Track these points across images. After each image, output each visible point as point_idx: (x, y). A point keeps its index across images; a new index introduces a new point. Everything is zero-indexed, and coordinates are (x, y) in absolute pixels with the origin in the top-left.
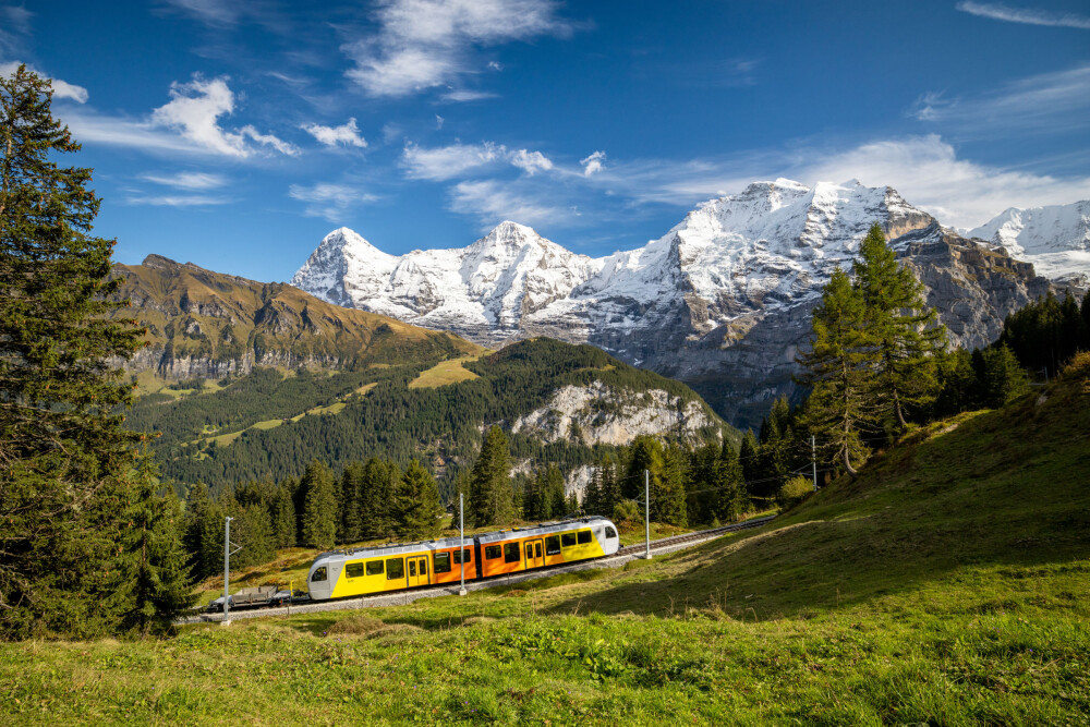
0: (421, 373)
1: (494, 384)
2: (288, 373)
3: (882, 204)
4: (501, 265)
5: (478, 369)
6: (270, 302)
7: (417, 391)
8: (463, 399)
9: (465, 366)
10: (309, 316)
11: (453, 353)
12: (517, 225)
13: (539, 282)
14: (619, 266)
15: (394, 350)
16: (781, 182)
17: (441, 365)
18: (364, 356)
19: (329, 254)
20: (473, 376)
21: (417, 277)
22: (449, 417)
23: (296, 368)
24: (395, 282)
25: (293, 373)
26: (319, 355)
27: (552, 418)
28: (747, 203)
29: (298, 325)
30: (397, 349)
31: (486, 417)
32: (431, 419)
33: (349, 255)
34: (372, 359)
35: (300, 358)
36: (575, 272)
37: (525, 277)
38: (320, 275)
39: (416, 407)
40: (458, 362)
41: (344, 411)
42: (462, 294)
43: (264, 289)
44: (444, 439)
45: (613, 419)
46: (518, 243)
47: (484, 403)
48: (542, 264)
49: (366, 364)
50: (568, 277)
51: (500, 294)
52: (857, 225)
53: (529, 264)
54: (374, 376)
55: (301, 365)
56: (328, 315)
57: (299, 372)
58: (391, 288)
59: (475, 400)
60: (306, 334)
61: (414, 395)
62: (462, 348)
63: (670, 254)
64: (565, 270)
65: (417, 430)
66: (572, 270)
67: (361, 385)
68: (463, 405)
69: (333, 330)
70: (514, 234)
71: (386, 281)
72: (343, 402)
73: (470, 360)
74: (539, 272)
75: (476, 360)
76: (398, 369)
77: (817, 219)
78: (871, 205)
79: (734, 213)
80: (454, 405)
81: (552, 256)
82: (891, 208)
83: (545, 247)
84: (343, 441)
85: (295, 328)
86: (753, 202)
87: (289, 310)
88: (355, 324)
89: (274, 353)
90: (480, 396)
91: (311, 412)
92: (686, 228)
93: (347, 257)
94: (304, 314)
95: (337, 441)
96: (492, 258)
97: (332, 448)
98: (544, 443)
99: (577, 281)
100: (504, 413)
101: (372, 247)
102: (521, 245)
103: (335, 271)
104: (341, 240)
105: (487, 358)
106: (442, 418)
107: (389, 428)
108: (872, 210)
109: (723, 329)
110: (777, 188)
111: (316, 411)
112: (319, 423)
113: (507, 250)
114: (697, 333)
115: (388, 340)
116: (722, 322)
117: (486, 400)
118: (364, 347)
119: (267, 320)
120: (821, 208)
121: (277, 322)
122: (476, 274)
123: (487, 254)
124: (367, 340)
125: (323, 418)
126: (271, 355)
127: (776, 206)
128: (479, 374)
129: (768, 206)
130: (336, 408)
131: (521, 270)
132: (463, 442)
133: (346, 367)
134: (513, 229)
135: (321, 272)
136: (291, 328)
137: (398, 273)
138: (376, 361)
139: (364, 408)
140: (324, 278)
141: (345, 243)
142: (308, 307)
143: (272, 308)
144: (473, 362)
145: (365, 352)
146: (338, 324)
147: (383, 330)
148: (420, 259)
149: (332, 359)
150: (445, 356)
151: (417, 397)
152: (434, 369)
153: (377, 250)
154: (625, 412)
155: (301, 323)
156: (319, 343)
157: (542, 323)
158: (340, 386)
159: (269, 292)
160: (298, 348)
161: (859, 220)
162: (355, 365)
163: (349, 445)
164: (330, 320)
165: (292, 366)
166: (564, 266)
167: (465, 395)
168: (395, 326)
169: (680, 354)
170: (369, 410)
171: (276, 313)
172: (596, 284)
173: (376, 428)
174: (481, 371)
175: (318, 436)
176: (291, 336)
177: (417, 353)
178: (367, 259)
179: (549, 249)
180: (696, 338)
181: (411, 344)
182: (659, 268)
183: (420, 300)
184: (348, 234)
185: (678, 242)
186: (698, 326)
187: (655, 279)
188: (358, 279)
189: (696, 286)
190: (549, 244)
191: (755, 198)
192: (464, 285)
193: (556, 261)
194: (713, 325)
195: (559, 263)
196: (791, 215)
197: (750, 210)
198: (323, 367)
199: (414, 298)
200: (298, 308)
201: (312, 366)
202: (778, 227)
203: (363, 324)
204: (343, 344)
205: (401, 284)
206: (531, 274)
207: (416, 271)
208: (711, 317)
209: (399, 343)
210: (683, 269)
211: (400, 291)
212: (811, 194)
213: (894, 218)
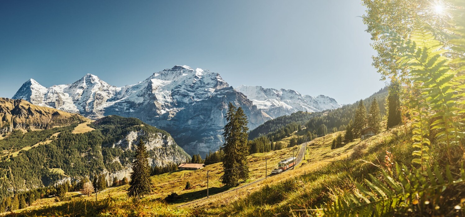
1: (102, 131)
3: (216, 78)
4: (85, 90)
5: (93, 127)
6: (18, 106)
8: (94, 137)
9: (88, 126)
10: (31, 110)
12: (92, 75)
13: (99, 96)
15: (61, 121)
18: (50, 124)
20: (93, 129)
21: (55, 95)
24: (47, 97)
25: (26, 131)
26: (35, 124)
27: (125, 143)
28: (173, 72)
29: (27, 114)
31: (103, 143)
34: (53, 124)
35: (28, 126)
36: (112, 93)
37: (94, 94)
41: (52, 143)
42: (70, 100)
45: (146, 142)
46: (92, 82)
49: (51, 126)
50: (109, 94)
51: (85, 99)
52: (208, 83)
53: (95, 89)
54: (56, 130)
55: (29, 128)
56: (37, 109)
57: (28, 131)
58: (46, 99)
59: (99, 138)
60: (30, 117)
61: (76, 136)
63: (148, 87)
64: (108, 91)
66: (110, 91)
67: (54, 133)
68: (94, 139)
69: (38, 115)
70: (91, 79)
71: (43, 97)
72: (50, 140)
74: (99, 92)
76: (66, 127)
77: (197, 80)
78: (213, 78)
79: (169, 74)
80: (91, 139)
81: (104, 86)
82: (218, 80)
83: (101, 84)
84: (54, 153)
86: (176, 72)
87: (24, 108)
88: (46, 112)
89: (20, 124)
92: (154, 78)
93: (31, 89)
94: (29, 110)
96: (82, 87)
98: (123, 151)
99: (112, 96)
100: (109, 141)
101: (40, 85)
104: (29, 83)
106: (88, 144)
107: (70, 148)
108: (213, 80)
110: (183, 68)
111: (41, 143)
112: (44, 147)
113: (87, 84)
114: (158, 114)
115: (58, 117)
116: (167, 111)
118: (50, 120)
120: (198, 76)
121: (20, 113)
122: (76, 93)
123: (80, 86)
124: (51, 117)
127: (183, 74)
128: (95, 129)
129: (181, 74)
130: (48, 142)
131: (92, 92)
132: (96, 152)
133: (43, 128)
134: (90, 76)
136: (25, 115)
137: (49, 94)
138: (56, 125)
139: (59, 141)
141: (31, 84)
142: (30, 107)
143: (18, 108)
144: (90, 125)
145: (50, 122)
146: (40, 112)
147: (56, 114)
148: (56, 88)
152: (77, 127)
153: (41, 86)
154: (150, 140)
156: (35, 120)
159: (16, 103)
160: (28, 122)
164: (37, 111)
165: (26, 128)
166: (108, 90)
171: (20, 110)
172: (119, 96)
174: (95, 127)
176: (25, 118)
177: (69, 121)
178: (38, 89)
179: (103, 84)
180: (158, 116)
181: (67, 119)
182: (143, 91)
183: (56, 104)
184: (32, 80)
185: (151, 83)
186: (158, 112)
187: (142, 95)
188: (35, 97)
189: (158, 98)
190: (103, 82)
191: (176, 71)
192: (71, 97)
193: (105, 88)
194: (163, 112)
195: (106, 89)
196: (188, 78)
197: (174, 74)
198: (36, 128)
199: (54, 103)
200: (27, 107)
201: (33, 129)
202: (184, 81)
203: (48, 112)
204: (43, 120)
205: (49, 98)
206: (97, 93)
207: (55, 93)
208: (162, 109)
209: (62, 118)
210: (153, 92)
211: (49, 101)
212: (195, 72)
213: (218, 83)
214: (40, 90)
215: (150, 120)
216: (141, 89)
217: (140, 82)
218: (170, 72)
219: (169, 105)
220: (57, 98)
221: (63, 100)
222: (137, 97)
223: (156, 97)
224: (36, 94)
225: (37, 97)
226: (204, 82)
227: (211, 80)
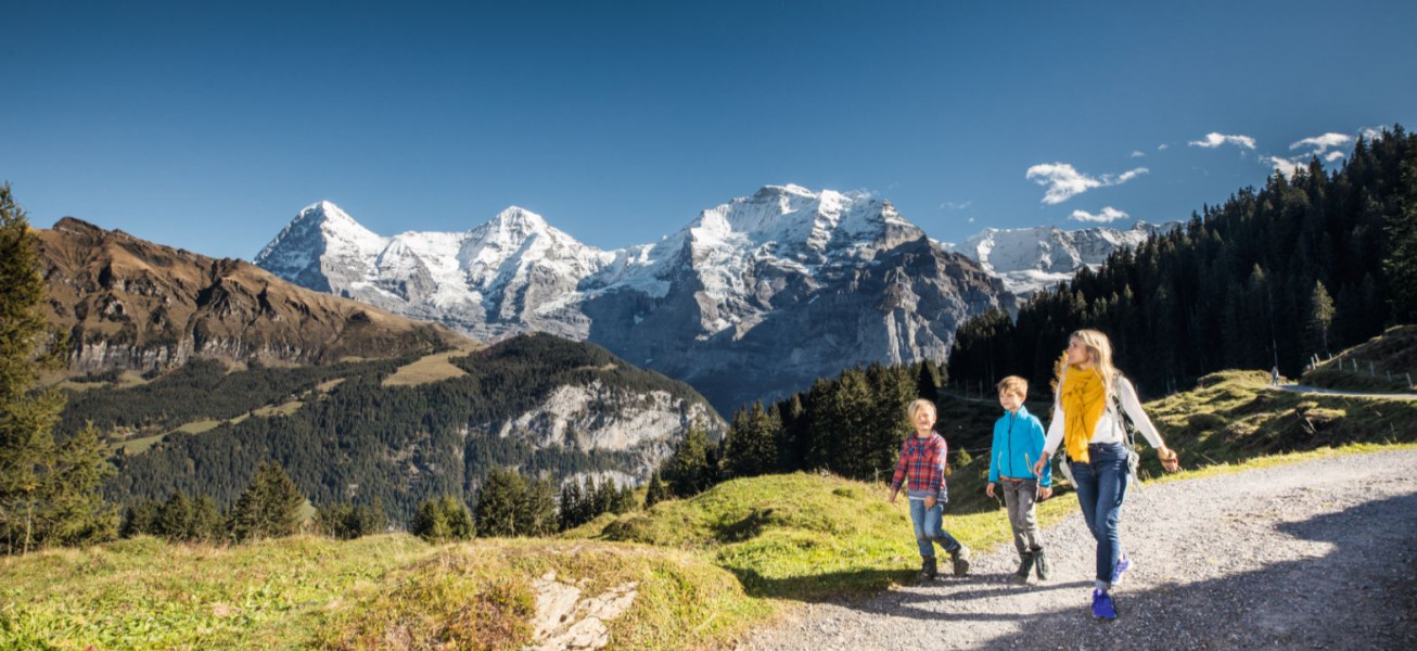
0: (399, 369)
1: (483, 382)
2: (236, 365)
3: (880, 215)
4: (505, 253)
5: (466, 365)
6: (220, 281)
7: (391, 389)
8: (445, 400)
9: (452, 361)
10: (268, 299)
11: (440, 346)
12: (524, 212)
13: (545, 273)
14: (631, 260)
15: (370, 341)
16: (791, 188)
17: (424, 359)
18: (333, 347)
19: (305, 231)
20: (459, 373)
21: (410, 262)
22: (427, 420)
23: (246, 360)
24: (382, 265)
25: (242, 366)
26: (277, 345)
27: (545, 421)
28: (758, 206)
29: (253, 310)
30: (375, 341)
31: (470, 418)
32: (407, 422)
33: (329, 232)
34: (343, 351)
35: (253, 348)
36: (586, 265)
37: (530, 267)
38: (292, 254)
39: (389, 407)
40: (444, 356)
41: (299, 413)
42: (458, 281)
43: (214, 266)
44: (420, 444)
45: (613, 422)
46: (525, 230)
47: (469, 403)
48: (549, 254)
49: (335, 355)
50: (577, 268)
51: (502, 281)
52: (859, 234)
53: (535, 254)
54: (342, 370)
55: (253, 355)
56: (293, 299)
57: (250, 365)
58: (376, 271)
59: (459, 401)
60: (262, 320)
61: (387, 393)
62: (451, 342)
63: (683, 251)
64: (573, 262)
65: (388, 434)
66: (582, 262)
67: (324, 381)
68: (445, 406)
69: (297, 316)
70: (521, 221)
71: (371, 263)
72: (300, 400)
73: (458, 354)
74: (546, 263)
75: (466, 354)
76: (372, 363)
77: (822, 225)
78: (871, 216)
79: (747, 214)
80: (434, 407)
81: (561, 246)
82: (888, 220)
83: (553, 238)
84: (295, 446)
85: (250, 312)
86: (764, 205)
87: (244, 291)
88: (325, 311)
89: (220, 341)
90: (465, 395)
91: (258, 412)
92: (699, 225)
93: (326, 234)
94: (263, 296)
95: (287, 447)
96: (495, 245)
97: (280, 455)
98: (535, 448)
99: (586, 272)
100: (491, 415)
101: (358, 226)
102: (527, 233)
103: (311, 250)
104: (319, 215)
105: (480, 354)
106: (419, 421)
107: (354, 432)
108: (872, 220)
109: (732, 330)
110: (787, 194)
111: (264, 412)
112: (266, 426)
113: (512, 237)
114: (706, 332)
115: (364, 330)
116: (733, 322)
117: (472, 401)
118: (334, 337)
119: (214, 300)
120: (826, 215)
121: (227, 304)
122: (476, 260)
123: (490, 240)
124: (339, 329)
125: (271, 420)
126: (215, 342)
127: (786, 210)
128: (468, 371)
129: (779, 210)
130: (291, 407)
131: (525, 259)
132: (443, 448)
133: (310, 359)
134: (519, 215)
135: (293, 249)
136: (244, 312)
137: (386, 256)
138: (347, 354)
139: (326, 408)
140: (297, 257)
141: (325, 218)
142: (269, 289)
143: (221, 288)
144: (462, 358)
145: (334, 342)
146: (305, 309)
147: (359, 318)
148: (416, 241)
149: (293, 349)
150: (431, 350)
151: (391, 396)
152: (414, 364)
153: (362, 228)
154: (625, 415)
155: (258, 307)
156: (279, 331)
157: (546, 317)
158: (299, 381)
159: (220, 269)
160: (251, 336)
161: (860, 230)
162: (320, 360)
163: (302, 451)
164: (294, 305)
165: (243, 355)
166: (573, 258)
167: (448, 395)
168: (373, 315)
169: (689, 354)
170: (331, 411)
171: (225, 294)
172: (606, 277)
173: (339, 431)
174: (471, 367)
175: (264, 441)
176: (243, 322)
177: (397, 346)
178: (351, 238)
179: (559, 239)
180: (705, 338)
181: (391, 336)
182: (672, 264)
183: (410, 287)
184: (329, 208)
185: (690, 239)
186: (707, 325)
187: (668, 275)
188: (338, 260)
189: (707, 284)
190: (559, 234)
191: (765, 202)
192: (461, 272)
193: (565, 252)
194: (722, 324)
195: (567, 255)
196: (799, 220)
197: (762, 213)
198: (281, 358)
199: (403, 285)
200: (255, 289)
201: (267, 357)
202: (787, 231)
203: (335, 309)
204: (308, 333)
205: (389, 268)
206: (537, 265)
207: (408, 256)
208: (721, 316)
209: (377, 334)
210: (695, 268)
211: (387, 275)
212: (818, 202)
213: (890, 230)
214: (357, 242)
215: (684, 350)
216: (667, 258)
217: (665, 237)
218: (748, 205)
219: (742, 303)
220: (414, 271)
221: (433, 276)
222: (653, 281)
223: (703, 280)
224: (342, 252)
225: (347, 260)
226: (847, 230)
227: (865, 223)
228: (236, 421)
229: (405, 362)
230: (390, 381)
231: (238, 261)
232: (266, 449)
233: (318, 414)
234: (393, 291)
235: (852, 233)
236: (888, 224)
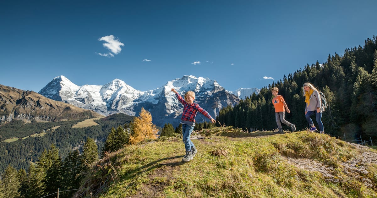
0: (78, 123)
1: (103, 127)
2: (27, 121)
3: (213, 84)
4: (114, 91)
5: (98, 122)
6: (25, 97)
7: (75, 129)
8: (91, 132)
9: (94, 121)
10: (40, 102)
11: (91, 117)
12: (119, 80)
13: (125, 97)
14: (148, 94)
15: (70, 115)
16: (191, 76)
17: (86, 120)
18: (59, 117)
19: (55, 84)
20: (96, 124)
21: (86, 93)
22: (85, 137)
23: (31, 120)
25: (30, 122)
26: (41, 116)
28: (182, 81)
29: (35, 106)
30: (72, 115)
31: (98, 137)
32: (78, 138)
33: (63, 84)
35: (33, 117)
36: (136, 95)
37: (120, 95)
38: (51, 90)
39: (73, 134)
40: (92, 119)
41: (45, 136)
42: (100, 99)
43: (24, 93)
44: (82, 145)
46: (119, 85)
47: (98, 133)
48: (126, 92)
49: (59, 119)
50: (134, 96)
51: (112, 99)
52: (208, 88)
53: (122, 92)
54: (61, 123)
55: (34, 119)
57: (32, 122)
58: (76, 95)
59: (95, 132)
60: (38, 108)
61: (73, 130)
62: (95, 115)
63: (162, 92)
64: (133, 94)
65: (72, 142)
67: (54, 126)
68: (90, 134)
69: (48, 107)
70: (118, 83)
71: (74, 93)
72: (46, 132)
73: (96, 119)
74: (125, 94)
75: (99, 119)
76: (71, 121)
77: (199, 86)
78: (211, 84)
79: (179, 83)
80: (87, 134)
81: (129, 90)
82: (215, 85)
83: (127, 88)
84: (43, 146)
85: (34, 106)
87: (32, 100)
88: (57, 106)
89: (23, 114)
90: (97, 131)
91: (32, 136)
92: (167, 85)
93: (61, 85)
94: (38, 102)
95: (40, 146)
96: (111, 89)
97: (37, 148)
99: (136, 98)
100: (104, 136)
102: (120, 86)
103: (57, 89)
104: (60, 79)
105: (103, 119)
106: (82, 138)
107: (62, 141)
108: (211, 85)
109: (174, 113)
110: (190, 78)
111: (34, 135)
112: (34, 140)
113: (116, 87)
114: (168, 114)
115: (69, 112)
116: (175, 111)
117: (99, 132)
118: (60, 113)
119: (22, 103)
120: (200, 84)
121: (26, 104)
122: (105, 93)
123: (109, 88)
124: (61, 111)
125: (36, 138)
126: (21, 115)
127: (190, 82)
128: (99, 124)
129: (188, 82)
130: (43, 134)
131: (119, 93)
133: (52, 120)
134: (118, 81)
135: (52, 89)
136: (32, 106)
137: (79, 91)
138: (63, 119)
139: (54, 134)
140: (53, 91)
141: (62, 80)
142: (40, 100)
143: (25, 99)
144: (98, 120)
145: (59, 115)
146: (51, 106)
147: (68, 108)
148: (88, 88)
149: (46, 117)
150: (89, 118)
151: (74, 131)
152: (83, 122)
153: (72, 83)
155: (36, 105)
156: (42, 112)
157: (124, 109)
158: (47, 126)
159: (25, 94)
160: (33, 113)
161: (208, 87)
162: (54, 120)
163: (45, 147)
164: (48, 104)
165: (30, 119)
167: (92, 130)
168: (72, 108)
169: (163, 119)
170: (55, 135)
171: (26, 101)
172: (142, 98)
173: (57, 141)
174: (100, 123)
175: (32, 144)
176: (31, 109)
177: (79, 116)
178: (69, 86)
179: (129, 88)
180: (167, 115)
181: (77, 114)
182: (159, 95)
183: (86, 100)
184: (63, 78)
185: (164, 89)
186: (168, 112)
187: (158, 98)
188: (65, 92)
189: (168, 101)
190: (129, 87)
191: (184, 80)
192: (101, 96)
193: (131, 91)
194: (172, 112)
195: (131, 92)
196: (193, 85)
197: (183, 83)
198: (42, 120)
199: (84, 99)
200: (36, 100)
201: (38, 119)
202: (190, 87)
203: (61, 106)
204: (52, 112)
205: (80, 95)
206: (122, 95)
207: (86, 91)
208: (172, 109)
209: (73, 113)
210: (165, 96)
211: (78, 97)
212: (198, 80)
213: (216, 88)
214: (71, 87)
215: (162, 118)
216: (158, 94)
217: (158, 88)
218: (180, 80)
219: (177, 106)
220: (87, 96)
221: (93, 97)
222: (154, 99)
223: (167, 100)
224: (66, 90)
225: (67, 92)
226: (205, 87)
227: (209, 86)
228: (24, 138)
229: (81, 121)
230: (75, 126)
231: (31, 91)
232: (33, 147)
233: (51, 137)
234: (81, 101)
235: (206, 88)
236: (215, 86)
